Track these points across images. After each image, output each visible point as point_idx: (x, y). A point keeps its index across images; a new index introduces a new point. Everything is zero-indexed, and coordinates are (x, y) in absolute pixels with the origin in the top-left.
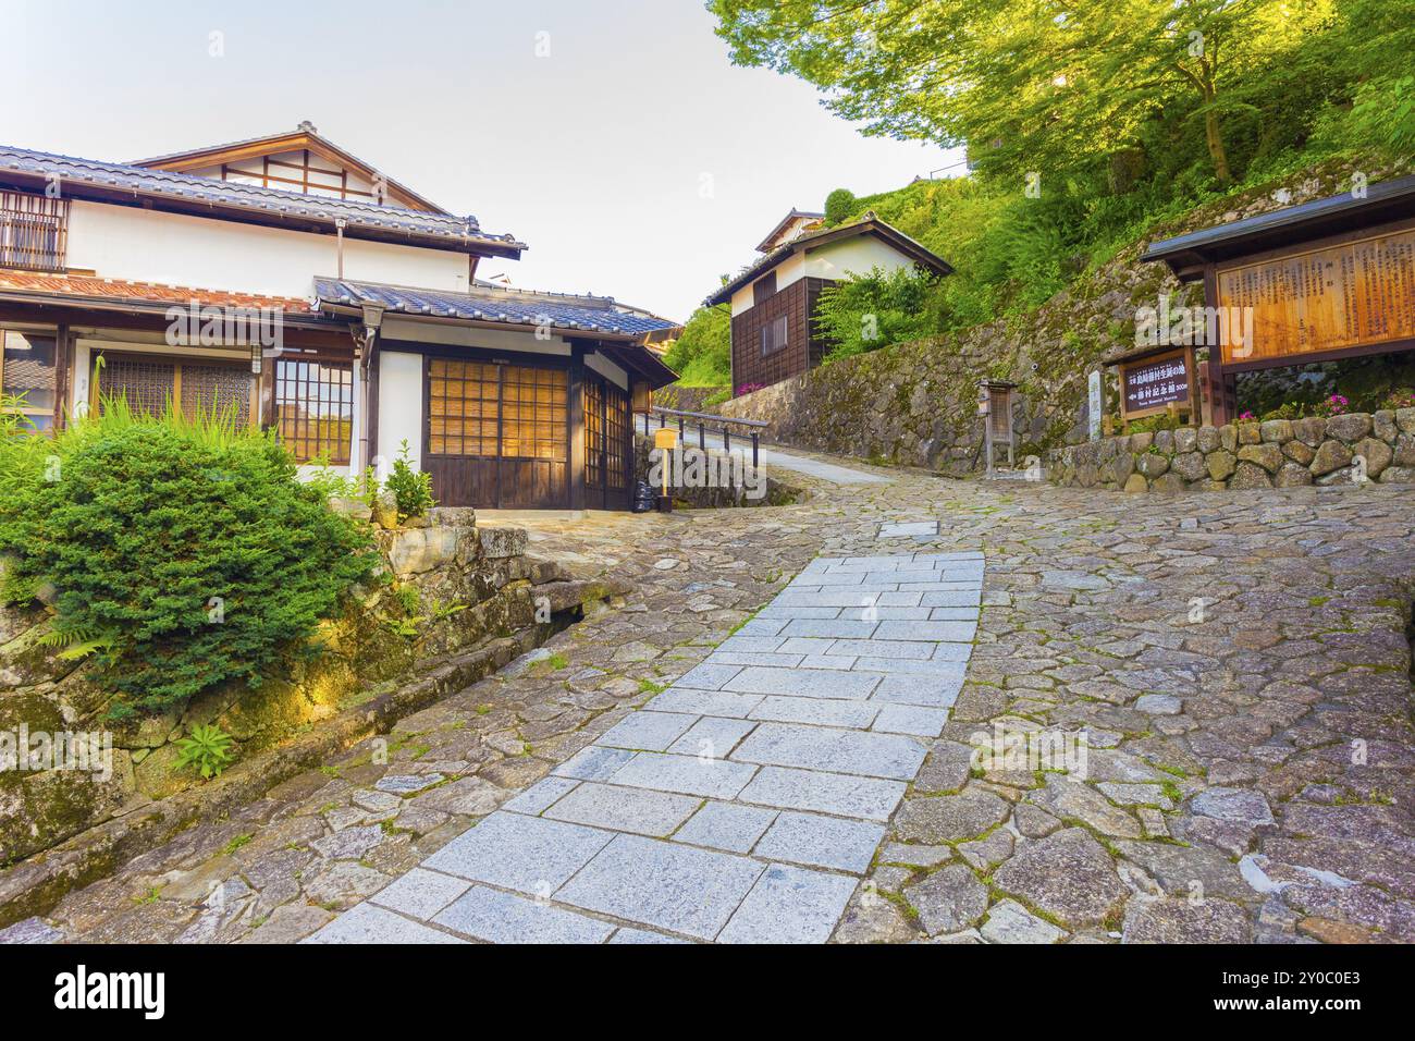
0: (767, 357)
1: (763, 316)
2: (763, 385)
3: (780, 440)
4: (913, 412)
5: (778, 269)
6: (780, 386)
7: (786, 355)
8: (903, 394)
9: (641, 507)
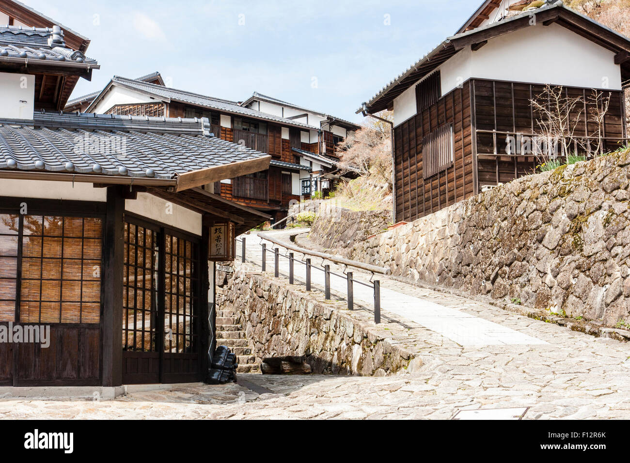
0: (433, 177)
1: (427, 126)
2: (427, 211)
3: (440, 282)
4: (587, 250)
5: (443, 68)
6: (442, 214)
7: (454, 175)
8: (576, 227)
9: (215, 376)
